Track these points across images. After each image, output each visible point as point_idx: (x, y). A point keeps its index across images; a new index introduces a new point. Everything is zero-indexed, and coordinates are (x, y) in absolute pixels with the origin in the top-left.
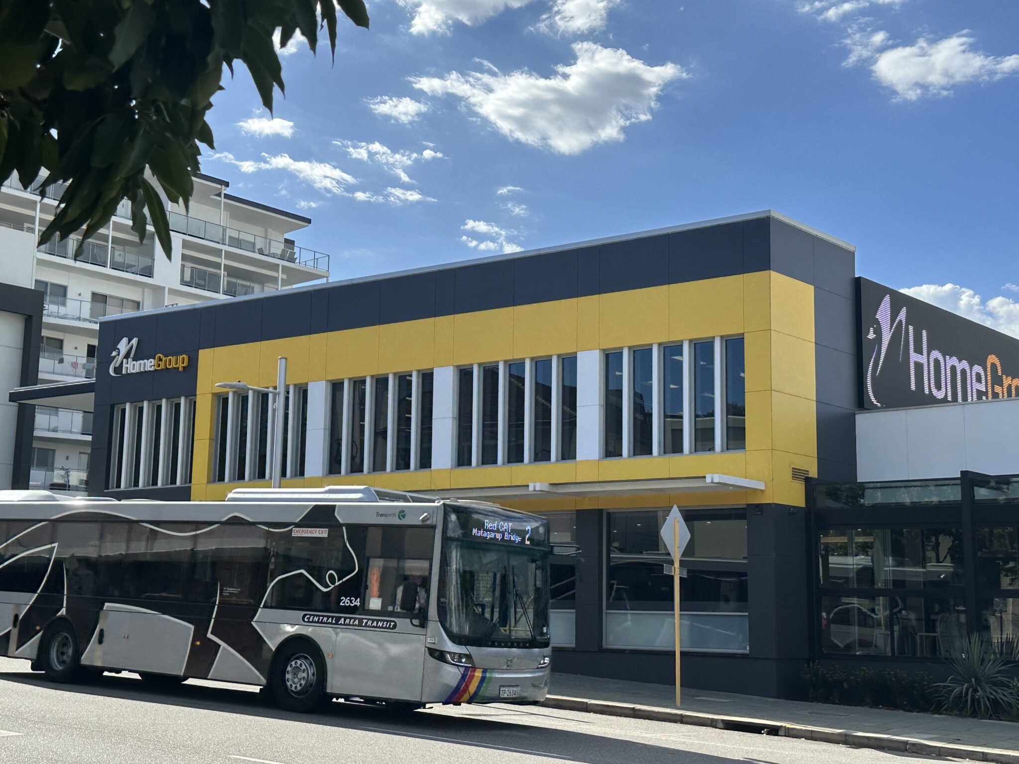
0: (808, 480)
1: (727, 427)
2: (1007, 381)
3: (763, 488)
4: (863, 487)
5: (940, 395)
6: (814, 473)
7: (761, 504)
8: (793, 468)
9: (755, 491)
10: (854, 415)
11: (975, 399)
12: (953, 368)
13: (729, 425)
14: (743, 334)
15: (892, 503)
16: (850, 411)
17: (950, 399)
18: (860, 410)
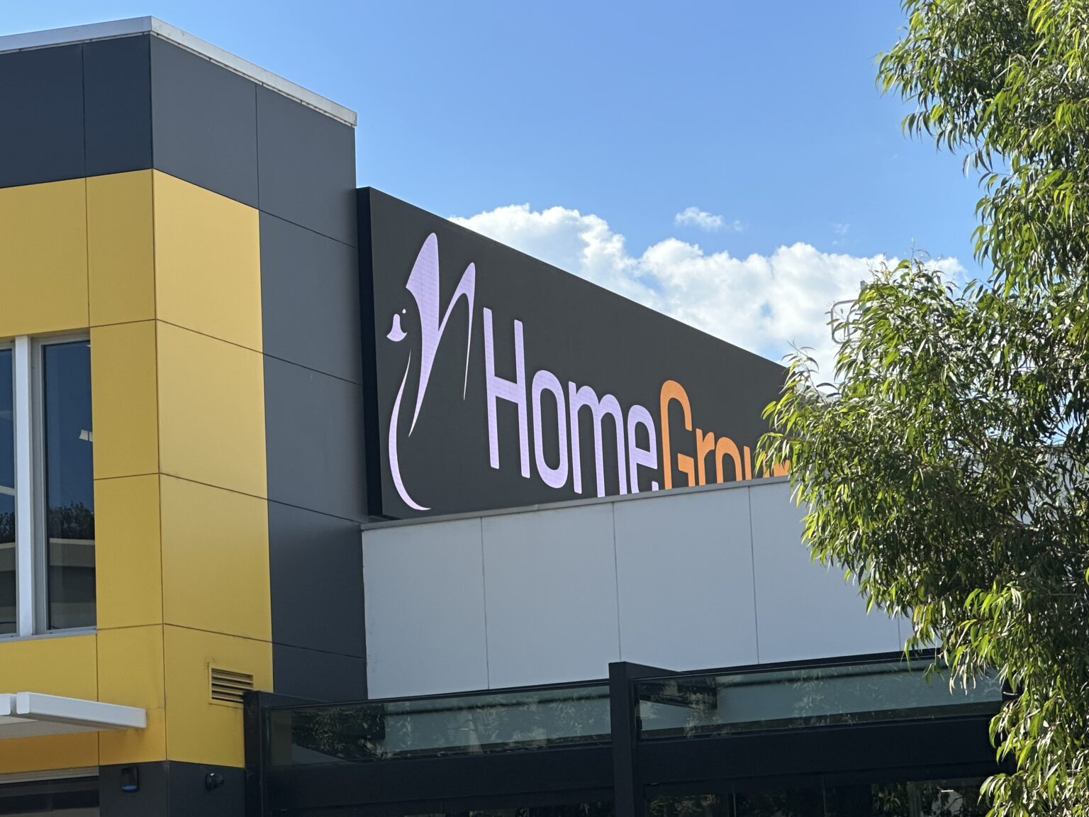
0: (250, 699)
1: (50, 568)
2: (705, 444)
3: (142, 724)
4: (379, 713)
5: (554, 479)
6: (264, 682)
7: (137, 766)
8: (214, 671)
9: (119, 732)
10: (359, 532)
11: (635, 489)
12: (586, 412)
13: (53, 563)
14: (87, 331)
15: (440, 749)
16: (349, 523)
17: (578, 489)
18: (372, 521)
